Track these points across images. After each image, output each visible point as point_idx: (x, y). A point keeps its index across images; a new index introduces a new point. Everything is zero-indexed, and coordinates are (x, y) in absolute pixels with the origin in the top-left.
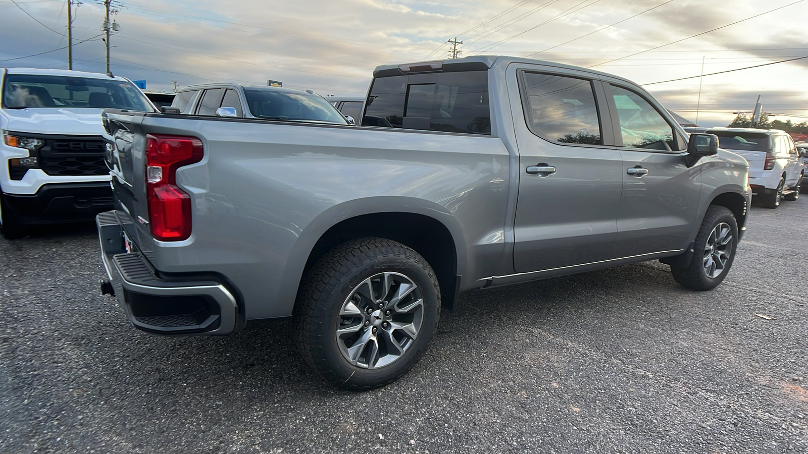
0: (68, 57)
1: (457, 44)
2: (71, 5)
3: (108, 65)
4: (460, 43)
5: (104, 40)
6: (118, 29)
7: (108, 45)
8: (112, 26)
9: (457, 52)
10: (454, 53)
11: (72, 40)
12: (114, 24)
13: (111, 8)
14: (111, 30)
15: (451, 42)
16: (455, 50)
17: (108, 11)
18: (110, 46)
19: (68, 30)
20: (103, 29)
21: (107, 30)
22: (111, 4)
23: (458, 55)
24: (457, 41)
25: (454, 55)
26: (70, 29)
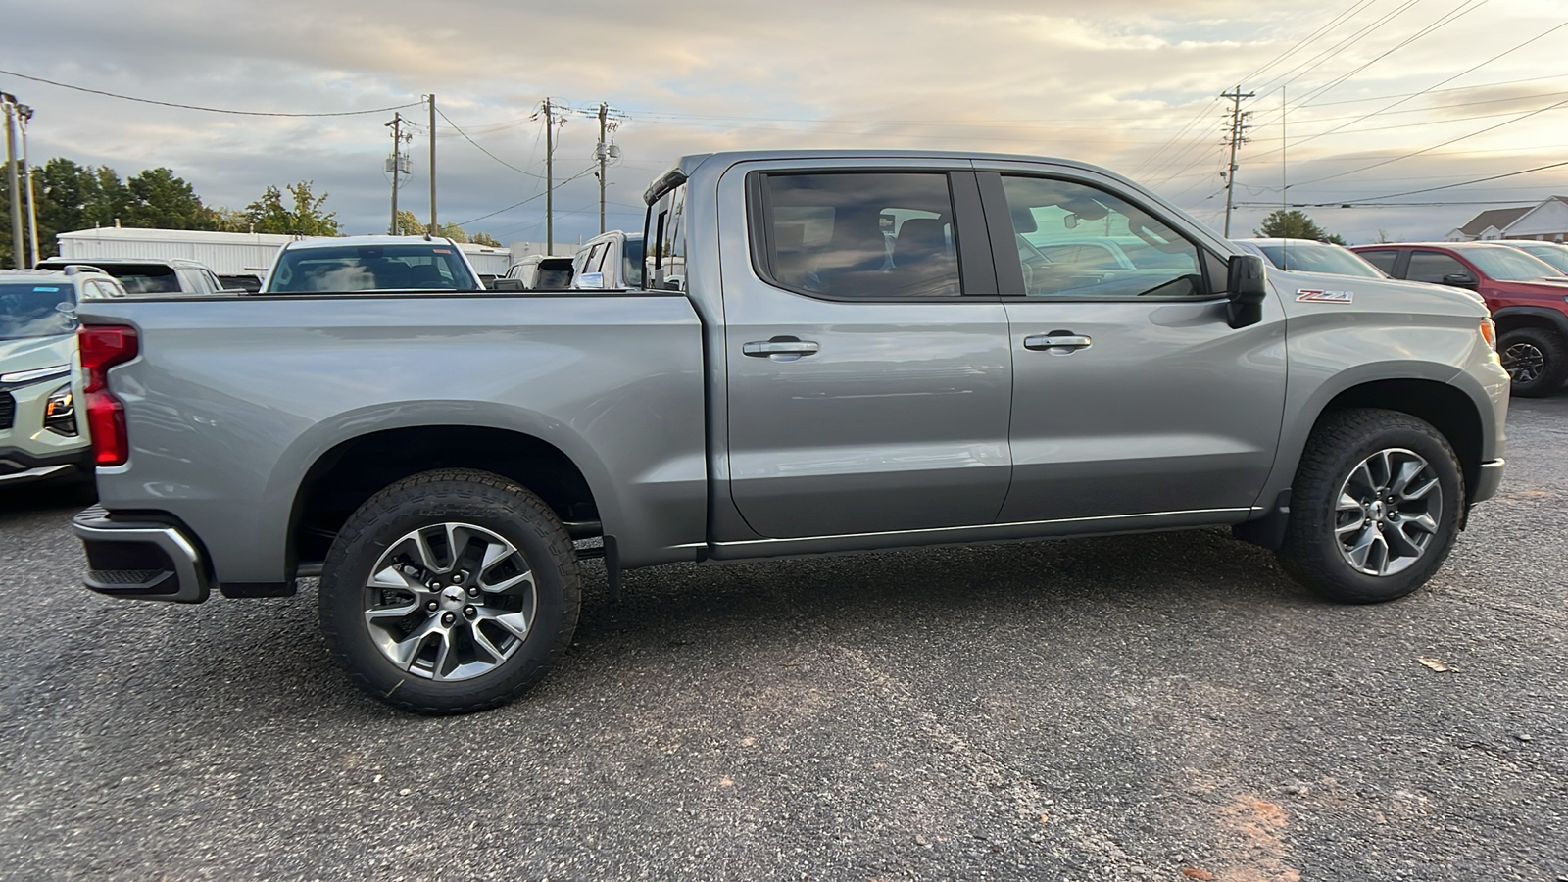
0: (546, 208)
1: (1241, 98)
2: (552, 126)
3: (602, 215)
4: (1247, 96)
5: (597, 175)
6: (618, 155)
7: (602, 184)
8: (608, 151)
9: (1243, 115)
10: (1236, 118)
11: (553, 181)
12: (612, 148)
13: (607, 122)
14: (607, 156)
15: (1229, 96)
16: (1236, 111)
17: (603, 126)
18: (606, 183)
19: (547, 166)
20: (595, 157)
21: (602, 158)
22: (607, 116)
23: (1244, 121)
24: (1241, 93)
25: (1236, 121)
26: (549, 163)
